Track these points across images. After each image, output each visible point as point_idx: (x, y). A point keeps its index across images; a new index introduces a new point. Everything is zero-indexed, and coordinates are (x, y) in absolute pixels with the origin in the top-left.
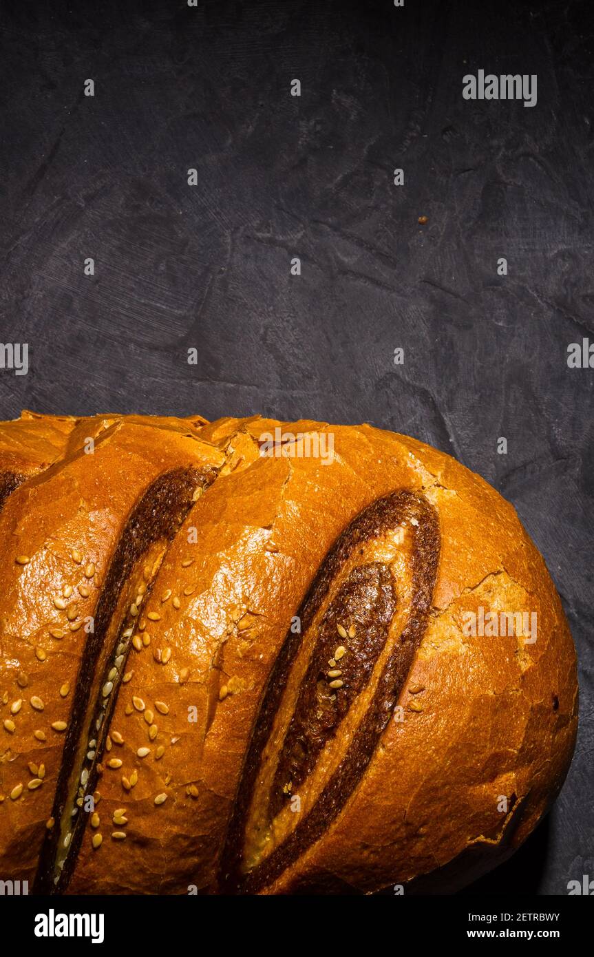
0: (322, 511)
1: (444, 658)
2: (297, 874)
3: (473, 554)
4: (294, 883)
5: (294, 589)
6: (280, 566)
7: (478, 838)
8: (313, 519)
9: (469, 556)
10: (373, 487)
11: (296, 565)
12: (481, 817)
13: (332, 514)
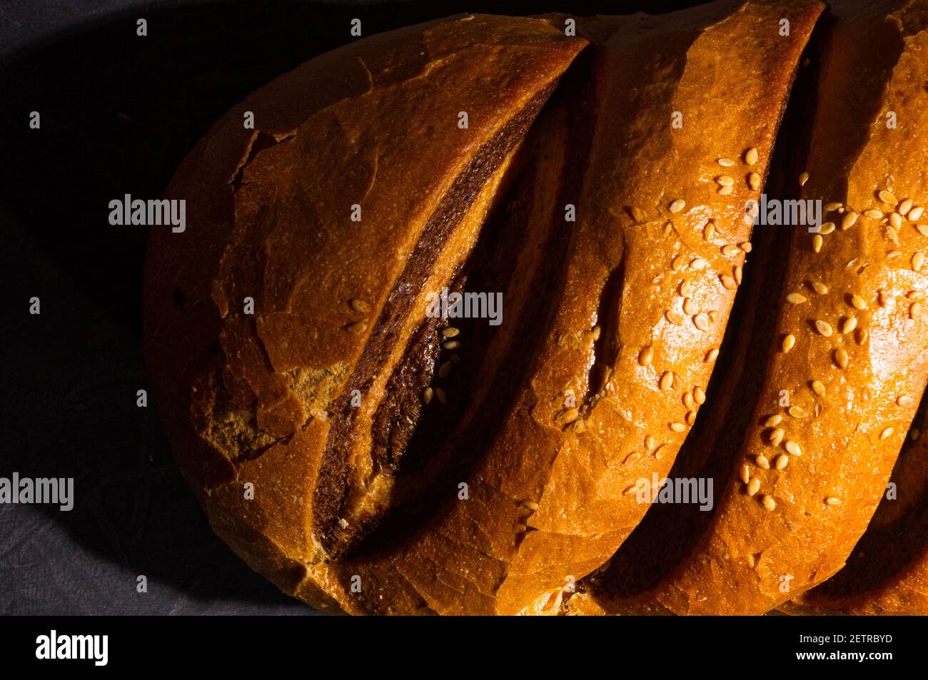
0: (462, 546)
1: (320, 362)
2: (511, 107)
3: (274, 485)
4: (513, 96)
5: (504, 453)
6: (521, 484)
7: (284, 138)
8: (474, 537)
9: (279, 482)
10: (393, 567)
11: (500, 484)
12: (279, 163)
13: (449, 542)
